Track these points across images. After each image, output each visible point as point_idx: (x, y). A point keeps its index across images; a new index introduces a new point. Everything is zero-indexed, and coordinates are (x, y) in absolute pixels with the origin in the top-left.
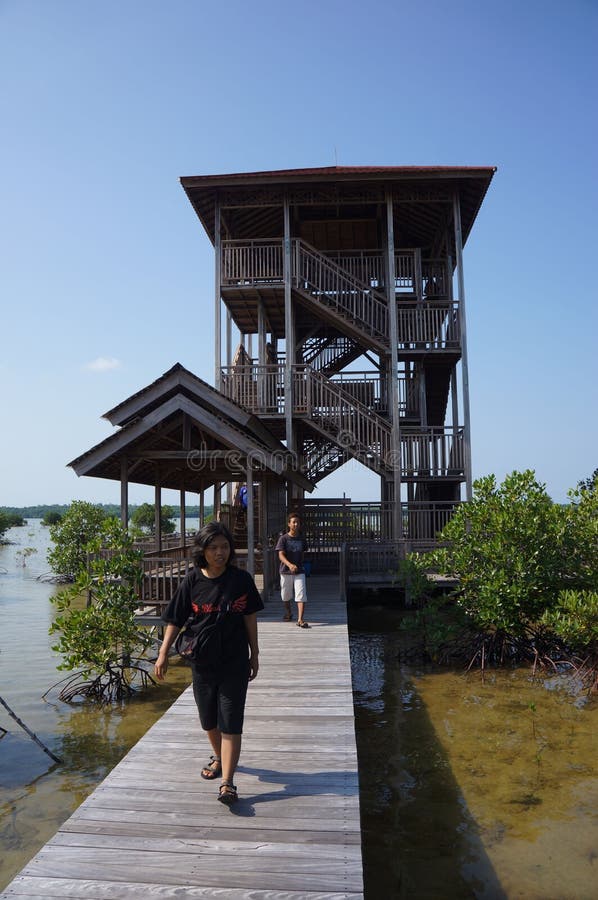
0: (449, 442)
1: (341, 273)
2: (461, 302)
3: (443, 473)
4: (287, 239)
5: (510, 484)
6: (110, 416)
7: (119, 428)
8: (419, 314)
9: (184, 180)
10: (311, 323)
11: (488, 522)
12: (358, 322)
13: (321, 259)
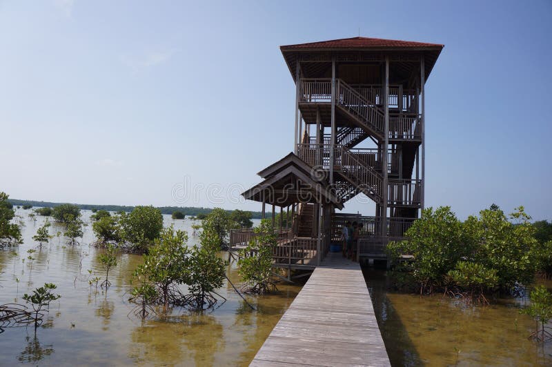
0: (413, 187)
1: (361, 97)
2: (423, 115)
3: (410, 203)
4: (333, 79)
5: (438, 212)
6: (260, 174)
7: (264, 179)
8: (400, 120)
9: (282, 48)
10: (344, 122)
11: (427, 229)
12: (369, 123)
13: (351, 90)
